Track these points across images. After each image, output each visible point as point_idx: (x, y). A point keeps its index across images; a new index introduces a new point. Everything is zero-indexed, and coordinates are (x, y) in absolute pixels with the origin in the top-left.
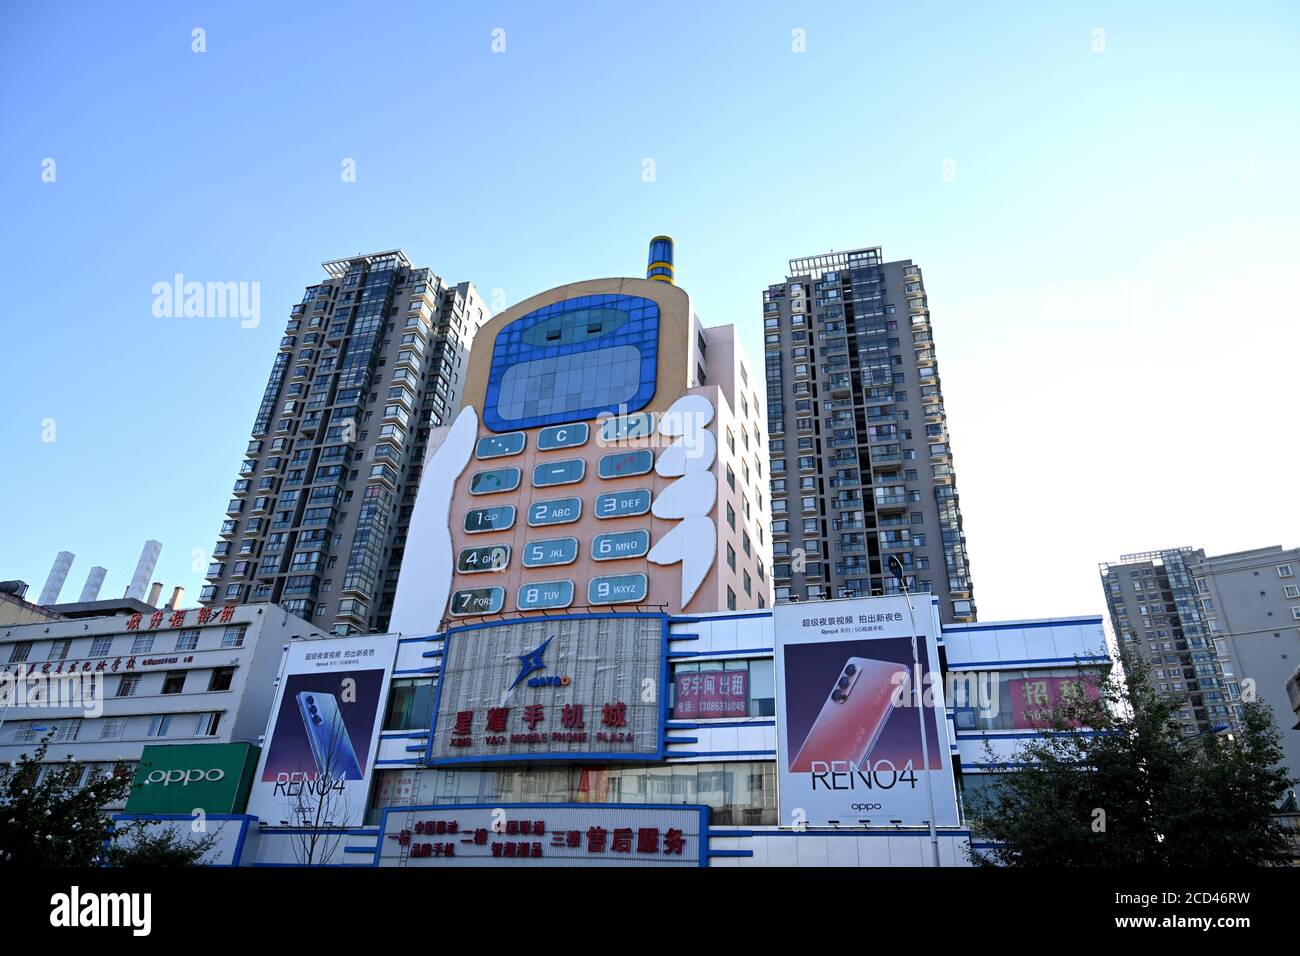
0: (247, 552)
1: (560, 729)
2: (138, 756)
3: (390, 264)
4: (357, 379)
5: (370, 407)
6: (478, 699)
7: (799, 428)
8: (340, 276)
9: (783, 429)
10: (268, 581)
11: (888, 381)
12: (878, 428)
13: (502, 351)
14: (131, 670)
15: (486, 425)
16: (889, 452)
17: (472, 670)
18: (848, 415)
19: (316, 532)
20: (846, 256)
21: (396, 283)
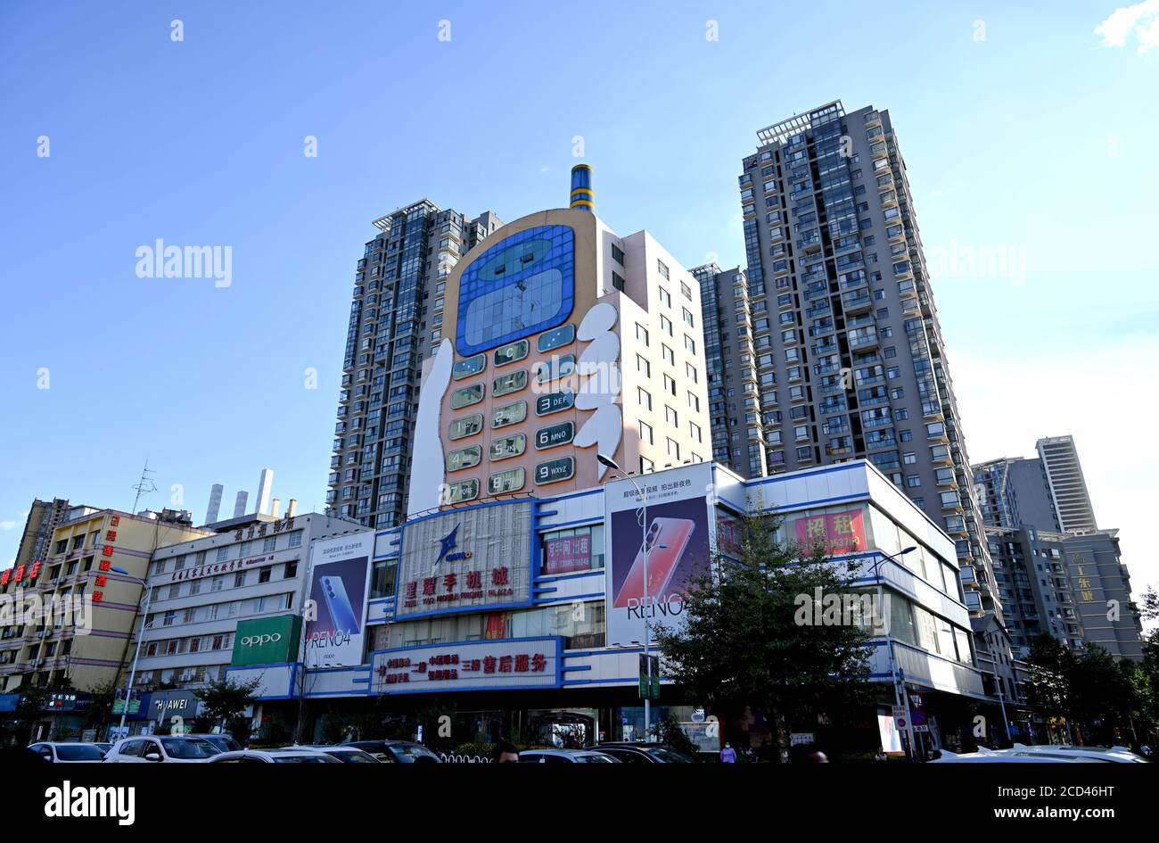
0: (352, 462)
1: (466, 590)
2: (234, 628)
3: (421, 212)
4: (408, 313)
5: (422, 334)
6: (419, 572)
7: (777, 287)
8: (388, 229)
9: (764, 291)
10: (369, 482)
11: (855, 229)
12: (848, 276)
13: (465, 289)
14: (240, 569)
15: (458, 352)
16: (860, 296)
17: (415, 552)
18: (820, 268)
19: (395, 439)
20: (808, 116)
21: (428, 227)
